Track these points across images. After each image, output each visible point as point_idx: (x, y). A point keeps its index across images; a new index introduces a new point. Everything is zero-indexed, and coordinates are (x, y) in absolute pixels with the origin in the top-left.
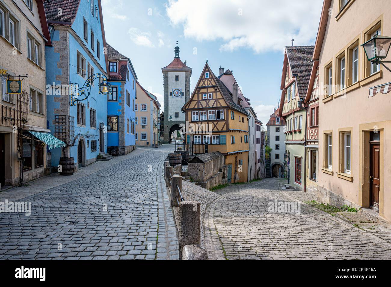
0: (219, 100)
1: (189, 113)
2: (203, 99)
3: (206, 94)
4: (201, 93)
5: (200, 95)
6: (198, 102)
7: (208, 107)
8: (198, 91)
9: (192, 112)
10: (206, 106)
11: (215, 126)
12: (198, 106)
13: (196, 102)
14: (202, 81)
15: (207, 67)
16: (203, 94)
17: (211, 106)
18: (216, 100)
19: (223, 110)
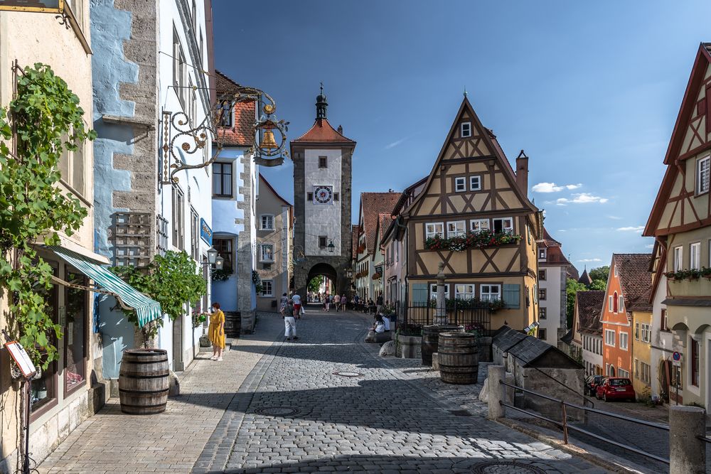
0: (500, 193)
1: (418, 226)
2: (457, 190)
3: (464, 178)
4: (449, 176)
5: (448, 181)
6: (444, 199)
7: (469, 210)
8: (442, 170)
9: (427, 224)
10: (466, 208)
11: (490, 260)
12: (444, 208)
13: (438, 198)
14: (451, 145)
15: (466, 108)
16: (457, 179)
17: (478, 209)
18: (493, 194)
19: (511, 219)
